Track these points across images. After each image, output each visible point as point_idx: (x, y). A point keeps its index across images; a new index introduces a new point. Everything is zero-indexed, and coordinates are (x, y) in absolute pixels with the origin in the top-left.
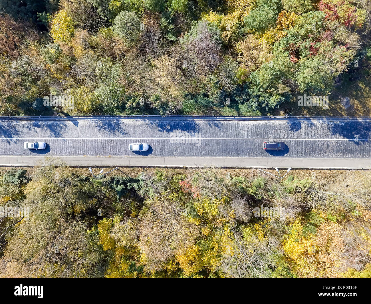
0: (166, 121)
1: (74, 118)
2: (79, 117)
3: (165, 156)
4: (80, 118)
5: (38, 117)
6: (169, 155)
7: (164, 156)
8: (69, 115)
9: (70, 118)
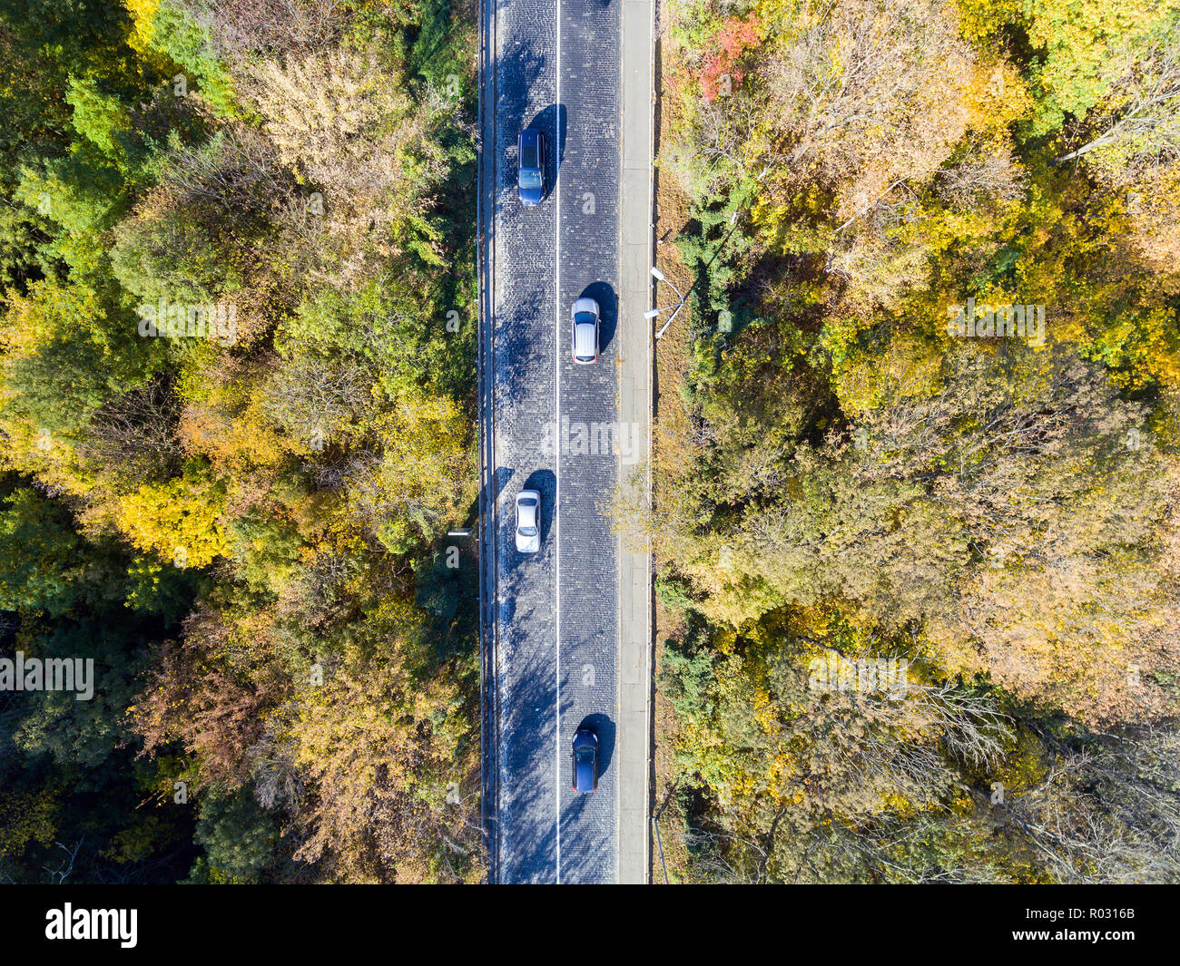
0: (499, 165)
1: (486, 482)
2: (483, 469)
3: (619, 166)
4: (485, 465)
5: (485, 609)
6: (614, 151)
7: (617, 170)
8: (476, 503)
9: (489, 501)
